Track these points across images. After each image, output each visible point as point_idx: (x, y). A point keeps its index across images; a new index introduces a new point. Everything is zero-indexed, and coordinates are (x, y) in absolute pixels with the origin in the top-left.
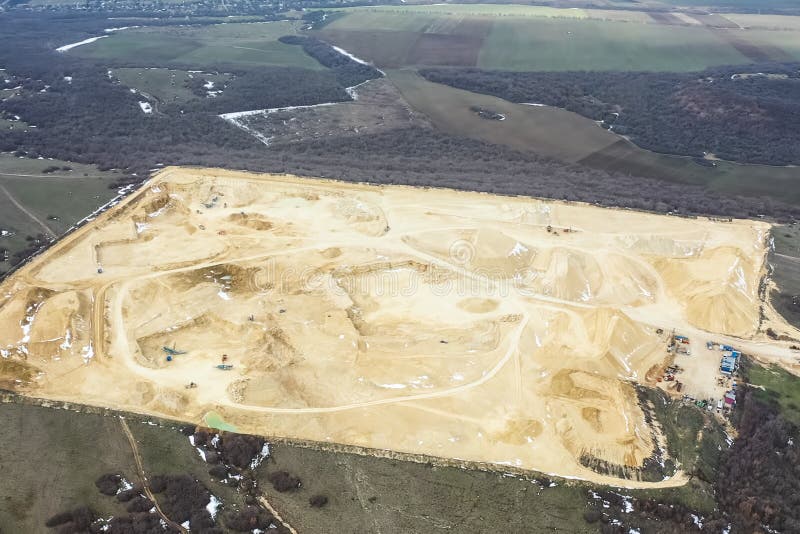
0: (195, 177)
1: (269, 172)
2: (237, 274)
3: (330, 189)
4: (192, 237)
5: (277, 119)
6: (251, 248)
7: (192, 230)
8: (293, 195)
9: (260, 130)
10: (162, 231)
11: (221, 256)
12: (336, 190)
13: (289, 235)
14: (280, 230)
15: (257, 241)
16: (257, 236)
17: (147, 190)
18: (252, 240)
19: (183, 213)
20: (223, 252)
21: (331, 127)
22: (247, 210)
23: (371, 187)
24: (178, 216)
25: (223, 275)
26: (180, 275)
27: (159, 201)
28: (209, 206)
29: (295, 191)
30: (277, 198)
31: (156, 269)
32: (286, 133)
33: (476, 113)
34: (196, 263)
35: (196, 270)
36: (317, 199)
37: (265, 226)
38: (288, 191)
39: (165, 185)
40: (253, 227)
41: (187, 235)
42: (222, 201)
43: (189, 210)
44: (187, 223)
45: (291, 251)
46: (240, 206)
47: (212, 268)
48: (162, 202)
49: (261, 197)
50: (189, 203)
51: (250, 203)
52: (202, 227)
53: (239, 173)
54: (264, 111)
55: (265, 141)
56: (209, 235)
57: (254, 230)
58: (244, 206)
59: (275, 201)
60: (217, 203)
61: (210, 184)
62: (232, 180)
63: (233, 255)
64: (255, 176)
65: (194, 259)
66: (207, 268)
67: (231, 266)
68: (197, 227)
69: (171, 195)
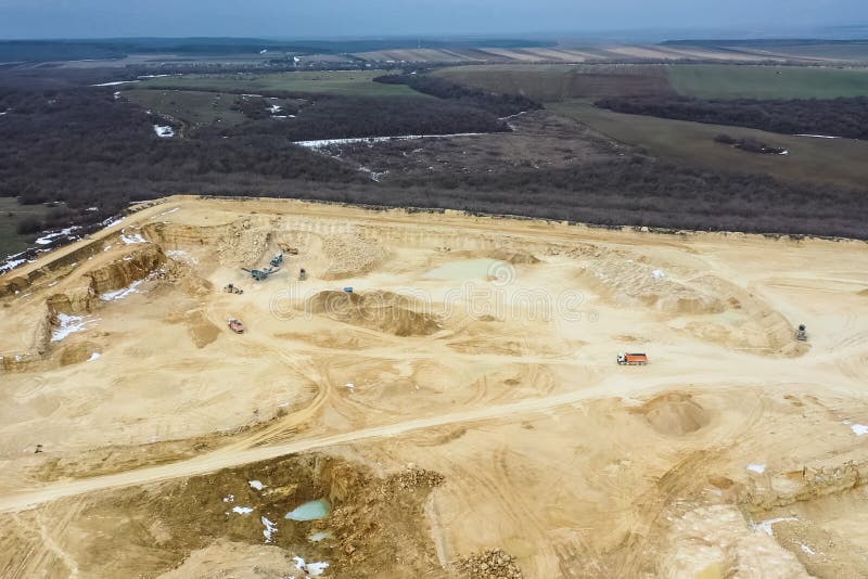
0: (233, 216)
1: (403, 205)
2: (352, 497)
3: (560, 241)
4: (202, 354)
5: (389, 150)
6: (391, 390)
7: (207, 334)
8: (468, 255)
9: (364, 162)
10: (120, 336)
11: (293, 420)
12: (574, 243)
13: (495, 349)
14: (465, 338)
15: (406, 371)
16: (403, 354)
17: (107, 238)
18: (388, 365)
19: (192, 291)
20: (297, 407)
21: (491, 162)
22: (360, 285)
23: (653, 236)
24: (179, 299)
25: (298, 499)
26: (131, 500)
27: (134, 263)
28: (259, 277)
29: (470, 245)
30: (430, 261)
31: (53, 471)
32: (413, 167)
33: (732, 146)
34: (201, 446)
35: (195, 480)
36: (535, 261)
37: (416, 324)
38: (455, 245)
39: (159, 229)
40: (383, 328)
41: (189, 349)
42: (293, 266)
43: (208, 285)
44: (196, 317)
45: (528, 403)
46: (339, 276)
47: (254, 470)
48: (142, 267)
49: (391, 256)
50: (211, 271)
51: (366, 270)
52: (237, 327)
53: (335, 208)
54: (367, 140)
55: (375, 176)
56: (258, 350)
57: (389, 337)
58: (349, 275)
59: (428, 265)
60: (283, 270)
61: (268, 227)
62: (319, 221)
63: (331, 417)
64: (371, 214)
65: (197, 430)
66: (239, 471)
67: (329, 462)
68: (224, 326)
69: (168, 253)
